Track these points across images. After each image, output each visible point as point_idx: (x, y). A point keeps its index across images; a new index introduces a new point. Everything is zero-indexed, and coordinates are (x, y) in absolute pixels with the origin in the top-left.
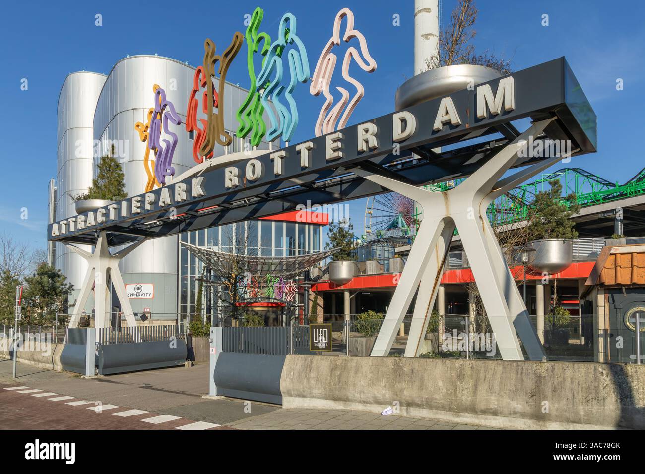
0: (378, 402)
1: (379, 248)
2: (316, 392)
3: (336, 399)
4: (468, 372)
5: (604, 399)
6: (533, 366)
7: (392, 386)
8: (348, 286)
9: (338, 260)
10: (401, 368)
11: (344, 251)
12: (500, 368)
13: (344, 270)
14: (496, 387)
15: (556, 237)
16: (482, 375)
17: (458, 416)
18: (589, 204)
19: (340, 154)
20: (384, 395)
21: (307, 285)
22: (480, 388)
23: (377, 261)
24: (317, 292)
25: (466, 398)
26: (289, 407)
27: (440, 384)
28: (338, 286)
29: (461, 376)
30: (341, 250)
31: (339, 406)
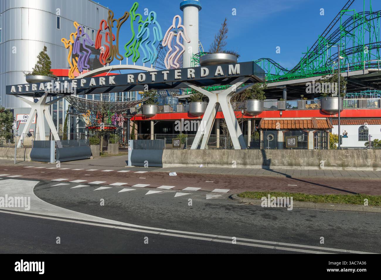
0: (198, 163)
1: (170, 98)
2: (176, 161)
3: (183, 163)
4: (226, 153)
5: (260, 158)
6: (243, 151)
7: (203, 158)
8: (153, 118)
9: (148, 104)
10: (206, 153)
11: (151, 99)
12: (235, 151)
13: (151, 110)
14: (234, 157)
15: (257, 99)
16: (230, 154)
17: (223, 166)
18: (272, 81)
19: (180, 78)
20: (200, 161)
21: (129, 117)
22: (229, 157)
23: (170, 106)
24: (135, 121)
25: (225, 160)
26: (165, 167)
27: (218, 157)
28: (147, 118)
29: (224, 154)
30: (150, 99)
31: (184, 166)
